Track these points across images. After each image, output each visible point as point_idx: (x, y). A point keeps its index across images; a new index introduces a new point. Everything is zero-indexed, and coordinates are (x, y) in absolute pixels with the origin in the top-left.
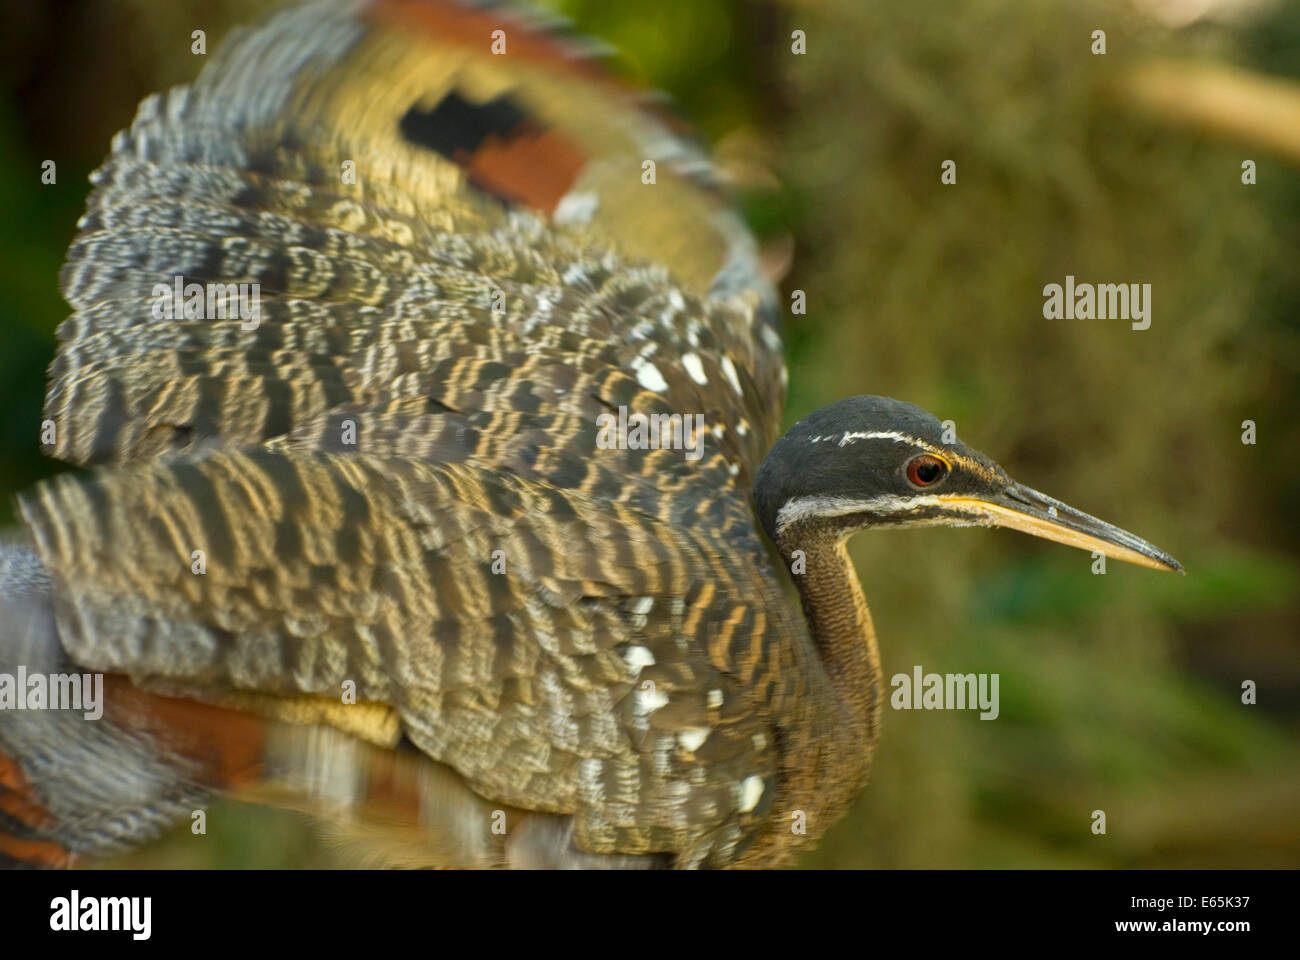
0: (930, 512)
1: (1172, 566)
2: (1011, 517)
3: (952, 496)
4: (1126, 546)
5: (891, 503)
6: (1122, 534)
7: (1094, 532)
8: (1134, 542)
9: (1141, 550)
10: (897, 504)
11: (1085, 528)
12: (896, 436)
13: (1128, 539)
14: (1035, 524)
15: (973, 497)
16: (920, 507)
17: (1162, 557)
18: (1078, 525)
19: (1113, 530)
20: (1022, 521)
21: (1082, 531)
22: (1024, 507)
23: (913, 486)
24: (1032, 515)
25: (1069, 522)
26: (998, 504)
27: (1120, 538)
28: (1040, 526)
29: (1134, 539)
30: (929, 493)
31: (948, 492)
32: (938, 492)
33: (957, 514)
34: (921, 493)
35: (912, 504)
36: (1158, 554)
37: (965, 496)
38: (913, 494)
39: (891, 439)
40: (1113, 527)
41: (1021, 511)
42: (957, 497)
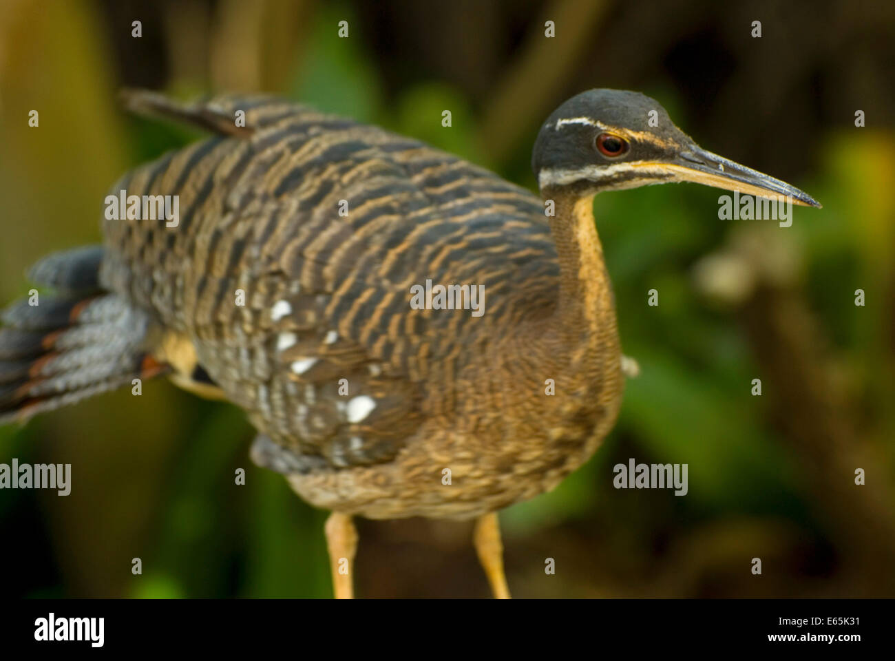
0: (629, 176)
1: (808, 203)
2: (689, 174)
3: (640, 162)
4: (772, 190)
5: (594, 172)
6: (770, 181)
7: (748, 181)
8: (777, 186)
9: (783, 192)
10: (600, 172)
11: (743, 178)
12: (584, 121)
13: (773, 184)
14: (708, 178)
15: (657, 161)
16: (619, 173)
17: (799, 196)
18: (738, 177)
19: (764, 178)
20: (698, 176)
21: (739, 180)
22: (697, 166)
23: (605, 157)
24: (703, 171)
25: (730, 174)
26: (678, 164)
27: (767, 184)
28: (713, 179)
29: (777, 184)
30: (620, 162)
31: (636, 159)
32: (628, 160)
33: (649, 176)
34: (614, 162)
35: (612, 170)
36: (796, 194)
37: (651, 162)
38: (609, 163)
39: (581, 124)
40: (764, 175)
41: (696, 169)
42: (645, 163)
